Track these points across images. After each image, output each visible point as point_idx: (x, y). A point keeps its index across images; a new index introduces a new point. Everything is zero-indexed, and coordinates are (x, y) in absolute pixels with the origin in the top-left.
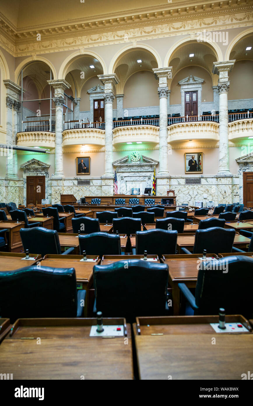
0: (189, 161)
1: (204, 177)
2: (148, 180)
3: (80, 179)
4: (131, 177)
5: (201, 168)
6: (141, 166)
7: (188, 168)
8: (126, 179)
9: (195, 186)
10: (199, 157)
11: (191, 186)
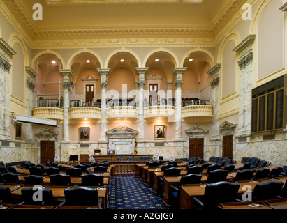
0: (157, 131)
1: (166, 141)
2: (130, 144)
3: (82, 143)
4: (119, 141)
6: (126, 134)
8: (115, 143)
9: (161, 148)
11: (158, 148)
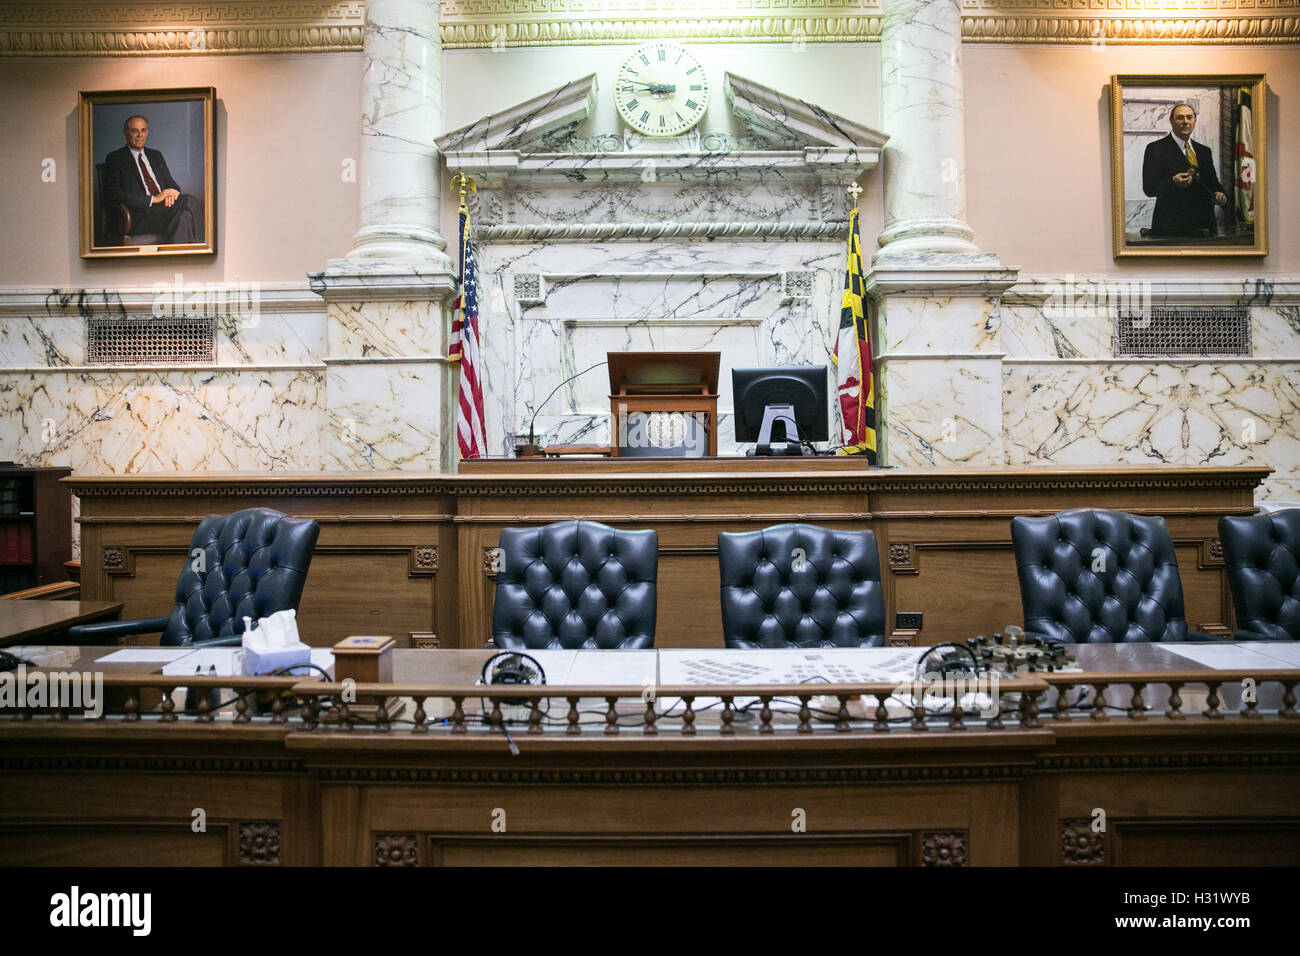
0: (1150, 148)
1: (1278, 290)
2: (784, 312)
3: (114, 302)
4: (617, 280)
5: (1249, 215)
6: (718, 184)
7: (1141, 208)
8: (563, 304)
9: (1201, 375)
10: (1236, 119)
11: (1168, 376)
